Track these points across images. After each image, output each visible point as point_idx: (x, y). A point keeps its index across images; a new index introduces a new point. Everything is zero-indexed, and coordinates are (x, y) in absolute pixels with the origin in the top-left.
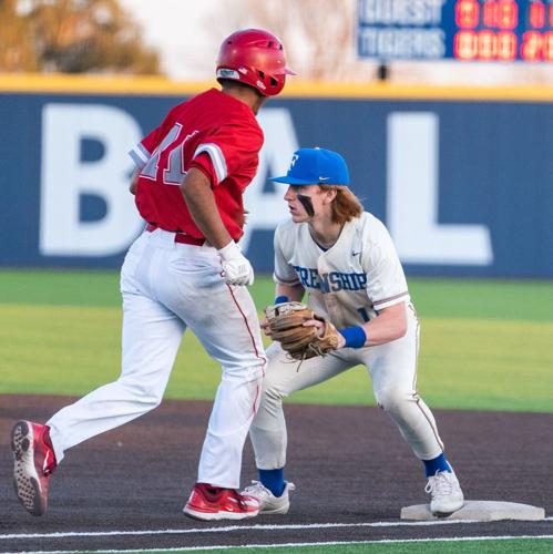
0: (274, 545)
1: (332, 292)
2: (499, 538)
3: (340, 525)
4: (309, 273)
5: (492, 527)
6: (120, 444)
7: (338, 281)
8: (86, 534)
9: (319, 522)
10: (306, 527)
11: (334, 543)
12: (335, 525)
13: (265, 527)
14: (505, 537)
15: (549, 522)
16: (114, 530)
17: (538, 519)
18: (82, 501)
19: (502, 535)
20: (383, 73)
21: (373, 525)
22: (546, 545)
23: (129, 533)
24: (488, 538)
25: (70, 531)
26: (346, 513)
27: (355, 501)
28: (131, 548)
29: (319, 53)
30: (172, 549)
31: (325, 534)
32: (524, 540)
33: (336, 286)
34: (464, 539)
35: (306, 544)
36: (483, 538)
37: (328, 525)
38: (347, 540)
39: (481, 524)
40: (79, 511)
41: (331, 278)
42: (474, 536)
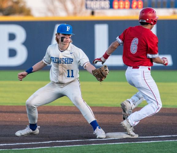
0: (62, 146)
1: (61, 64)
2: (125, 143)
3: (81, 140)
4: (55, 59)
5: (123, 140)
6: (19, 119)
7: (64, 61)
8: (9, 144)
9: (75, 140)
10: (71, 141)
11: (79, 145)
12: (79, 140)
13: (60, 141)
14: (127, 143)
15: (140, 138)
16: (17, 143)
17: (137, 137)
18: (8, 135)
19: (126, 142)
20: (93, 13)
21: (90, 140)
22: (138, 145)
23: (21, 144)
24: (122, 143)
25: (5, 144)
26: (82, 137)
27: (85, 134)
28: (22, 148)
29: (75, 8)
30: (33, 148)
31: (76, 143)
32: (132, 143)
33: (63, 62)
34: (115, 143)
35: (71, 146)
36: (121, 143)
37: (77, 140)
38: (82, 144)
39: (120, 139)
40: (8, 138)
41: (62, 60)
42: (118, 142)
